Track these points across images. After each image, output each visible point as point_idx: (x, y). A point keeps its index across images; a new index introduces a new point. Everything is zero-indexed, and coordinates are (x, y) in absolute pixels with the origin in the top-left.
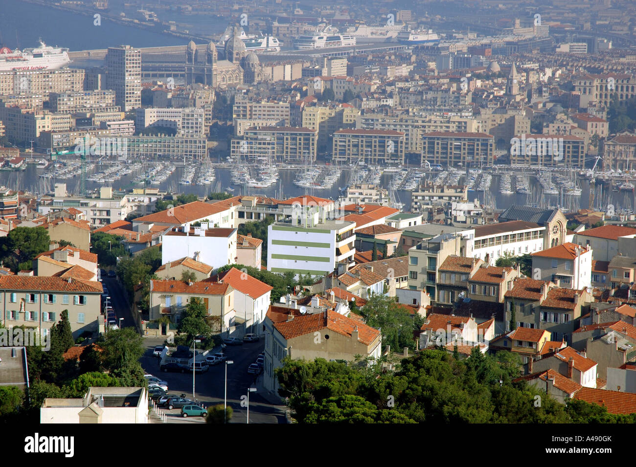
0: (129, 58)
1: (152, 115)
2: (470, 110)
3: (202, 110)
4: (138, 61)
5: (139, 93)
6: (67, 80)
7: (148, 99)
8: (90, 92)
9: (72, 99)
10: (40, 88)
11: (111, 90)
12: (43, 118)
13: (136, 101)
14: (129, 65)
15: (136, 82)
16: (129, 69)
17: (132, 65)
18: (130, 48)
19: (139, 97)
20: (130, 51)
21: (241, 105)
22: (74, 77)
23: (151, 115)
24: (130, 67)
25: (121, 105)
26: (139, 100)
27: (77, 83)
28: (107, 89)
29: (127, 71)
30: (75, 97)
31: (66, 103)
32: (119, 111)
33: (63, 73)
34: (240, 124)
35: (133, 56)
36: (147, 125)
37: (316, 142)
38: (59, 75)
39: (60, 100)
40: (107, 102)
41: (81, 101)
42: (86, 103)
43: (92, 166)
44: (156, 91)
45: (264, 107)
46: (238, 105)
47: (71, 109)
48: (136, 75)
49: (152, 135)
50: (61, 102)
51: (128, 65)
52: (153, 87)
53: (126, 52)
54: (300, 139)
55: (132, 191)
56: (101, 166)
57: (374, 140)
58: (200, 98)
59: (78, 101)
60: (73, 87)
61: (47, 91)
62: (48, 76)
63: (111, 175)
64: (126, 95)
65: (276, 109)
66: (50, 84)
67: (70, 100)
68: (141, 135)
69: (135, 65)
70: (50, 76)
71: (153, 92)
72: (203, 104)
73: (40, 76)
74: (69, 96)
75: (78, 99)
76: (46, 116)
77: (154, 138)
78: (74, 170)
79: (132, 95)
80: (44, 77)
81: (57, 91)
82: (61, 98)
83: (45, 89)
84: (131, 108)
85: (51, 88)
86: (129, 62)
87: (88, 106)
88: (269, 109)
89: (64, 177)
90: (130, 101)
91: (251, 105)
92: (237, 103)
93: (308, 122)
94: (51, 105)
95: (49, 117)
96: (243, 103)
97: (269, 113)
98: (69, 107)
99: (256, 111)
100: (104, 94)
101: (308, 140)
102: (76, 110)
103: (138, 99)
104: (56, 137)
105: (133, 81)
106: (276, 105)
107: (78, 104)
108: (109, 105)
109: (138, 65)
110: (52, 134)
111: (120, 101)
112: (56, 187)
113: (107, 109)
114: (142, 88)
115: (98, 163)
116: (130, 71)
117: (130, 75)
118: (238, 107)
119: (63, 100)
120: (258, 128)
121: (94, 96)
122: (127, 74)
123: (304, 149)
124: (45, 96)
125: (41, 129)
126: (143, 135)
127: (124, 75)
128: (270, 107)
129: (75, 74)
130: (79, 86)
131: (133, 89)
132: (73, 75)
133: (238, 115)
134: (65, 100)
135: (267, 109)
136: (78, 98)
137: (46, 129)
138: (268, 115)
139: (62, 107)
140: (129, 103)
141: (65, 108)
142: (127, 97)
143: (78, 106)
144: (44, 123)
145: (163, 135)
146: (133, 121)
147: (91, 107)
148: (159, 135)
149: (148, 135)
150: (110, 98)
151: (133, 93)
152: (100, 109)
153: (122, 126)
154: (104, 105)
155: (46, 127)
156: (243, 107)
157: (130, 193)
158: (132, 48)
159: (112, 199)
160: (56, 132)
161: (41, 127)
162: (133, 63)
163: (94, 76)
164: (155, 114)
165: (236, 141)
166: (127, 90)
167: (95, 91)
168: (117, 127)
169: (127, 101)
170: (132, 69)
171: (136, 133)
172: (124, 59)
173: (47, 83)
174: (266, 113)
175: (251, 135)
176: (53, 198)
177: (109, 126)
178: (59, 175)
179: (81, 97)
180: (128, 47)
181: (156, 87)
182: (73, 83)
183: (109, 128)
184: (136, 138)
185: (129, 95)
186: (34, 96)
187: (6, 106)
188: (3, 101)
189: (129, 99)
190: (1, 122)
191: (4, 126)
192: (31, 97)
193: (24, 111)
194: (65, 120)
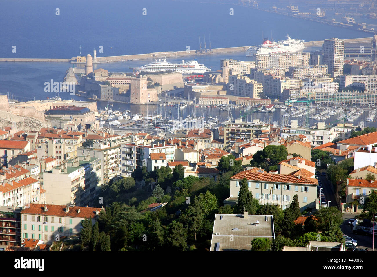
0: (337, 46)
1: (350, 79)
4: (342, 47)
5: (342, 66)
6: (299, 59)
7: (348, 70)
8: (313, 66)
9: (302, 70)
10: (284, 64)
11: (325, 65)
12: (285, 82)
14: (337, 50)
15: (340, 60)
16: (337, 52)
17: (338, 50)
18: (338, 40)
19: (342, 69)
20: (339, 42)
22: (304, 57)
23: (349, 79)
24: (337, 51)
25: (331, 74)
26: (342, 71)
27: (306, 61)
28: (323, 64)
29: (336, 53)
30: (304, 69)
31: (299, 73)
32: (330, 77)
33: (298, 55)
35: (339, 44)
36: (346, 85)
38: (295, 56)
39: (295, 71)
40: (323, 72)
41: (308, 72)
42: (310, 72)
43: (313, 110)
44: (353, 65)
47: (301, 76)
48: (341, 55)
49: (349, 92)
50: (296, 72)
51: (336, 50)
52: (351, 63)
53: (335, 42)
55: (337, 125)
56: (319, 110)
59: (306, 71)
60: (303, 63)
61: (288, 66)
62: (289, 57)
63: (324, 115)
64: (334, 68)
66: (290, 61)
67: (301, 71)
68: (343, 91)
69: (340, 50)
70: (290, 57)
71: (351, 65)
73: (284, 57)
74: (301, 68)
75: (306, 70)
76: (287, 81)
77: (351, 93)
78: (302, 112)
79: (338, 68)
80: (287, 57)
81: (293, 66)
82: (296, 70)
83: (287, 64)
84: (337, 75)
85: (290, 64)
86: (337, 48)
87: (312, 74)
89: (297, 116)
94: (290, 74)
95: (289, 80)
98: (301, 75)
100: (321, 67)
102: (304, 77)
103: (341, 70)
104: (292, 93)
105: (339, 60)
108: (324, 73)
109: (342, 50)
110: (290, 91)
111: (331, 71)
112: (292, 122)
113: (323, 76)
114: (344, 64)
115: (316, 108)
116: (337, 53)
117: (337, 56)
119: (297, 71)
121: (315, 69)
122: (335, 55)
124: (286, 68)
125: (284, 88)
126: (344, 91)
127: (334, 56)
129: (304, 56)
130: (307, 63)
131: (339, 64)
132: (303, 56)
134: (298, 71)
136: (306, 69)
137: (287, 88)
139: (296, 75)
140: (336, 72)
141: (299, 75)
142: (335, 69)
143: (306, 75)
144: (286, 84)
145: (356, 92)
146: (338, 83)
147: (313, 75)
148: (354, 91)
149: (347, 91)
150: (325, 69)
151: (339, 66)
152: (319, 76)
153: (332, 86)
154: (321, 74)
155: (287, 87)
157: (336, 126)
158: (339, 39)
159: (325, 130)
160: (292, 90)
161: (284, 87)
162: (339, 49)
163: (316, 57)
164: (352, 79)
166: (335, 64)
167: (316, 65)
168: (329, 86)
169: (335, 71)
170: (338, 52)
171: (340, 91)
172: (334, 46)
173: (288, 61)
176: (290, 129)
177: (324, 86)
178: (294, 115)
179: (307, 69)
180: (336, 39)
181: (353, 63)
182: (303, 61)
184: (340, 93)
185: (336, 68)
186: (280, 69)
187: (264, 75)
188: (263, 72)
189: (336, 70)
190: (261, 84)
191: (263, 86)
192: (279, 69)
193: (274, 77)
194: (298, 83)
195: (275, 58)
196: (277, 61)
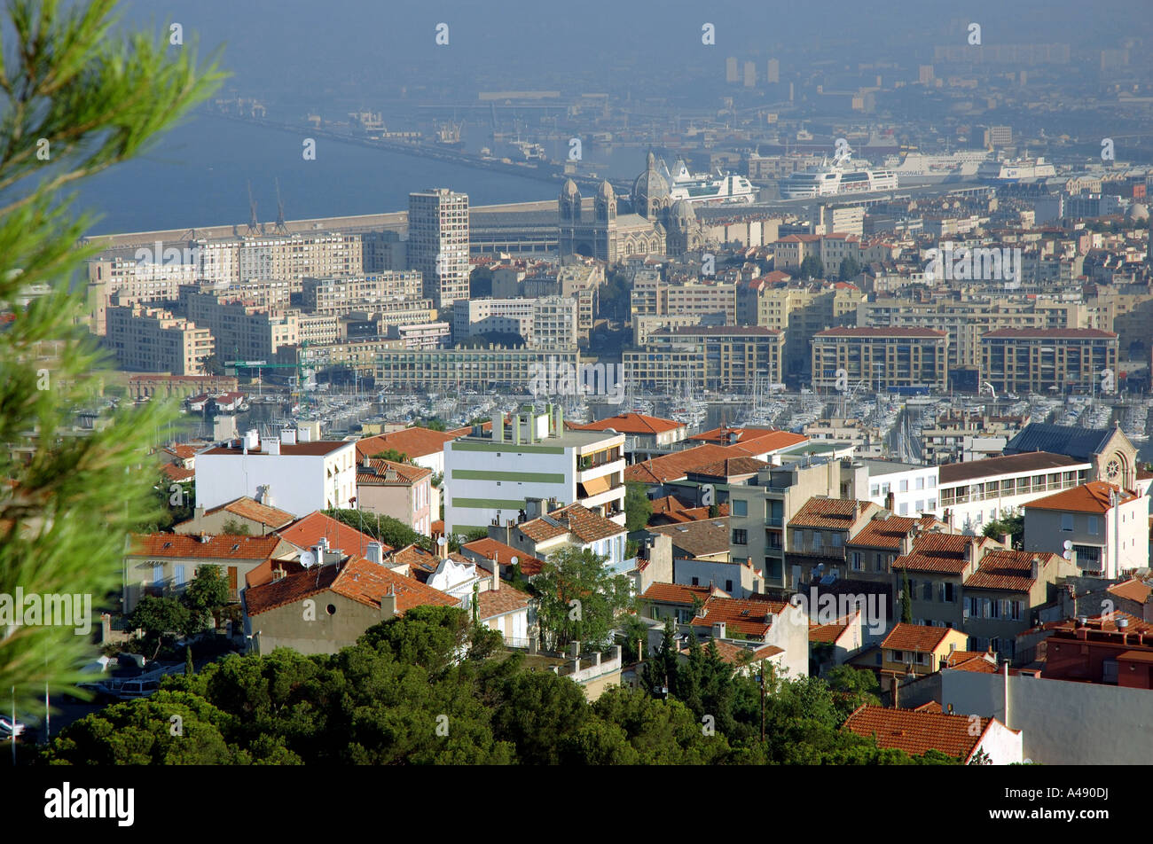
0: (446, 211)
1: (483, 311)
2: (1078, 288)
3: (573, 300)
4: (463, 217)
5: (466, 275)
6: (336, 255)
7: (481, 285)
8: (376, 275)
9: (343, 288)
10: (287, 271)
11: (414, 271)
12: (284, 322)
13: (461, 289)
14: (447, 224)
15: (459, 254)
16: (447, 232)
17: (452, 224)
18: (449, 193)
19: (466, 282)
20: (451, 200)
21: (646, 289)
22: (350, 250)
23: (481, 311)
24: (448, 228)
25: (433, 298)
26: (466, 288)
27: (355, 260)
28: (408, 269)
29: (443, 235)
30: (349, 285)
31: (332, 298)
32: (430, 308)
33: (330, 242)
34: (643, 325)
35: (454, 207)
37: (780, 353)
38: (322, 246)
39: (320, 290)
40: (407, 292)
41: (360, 292)
42: (369, 294)
43: (366, 406)
44: (498, 269)
45: (689, 292)
46: (640, 289)
47: (341, 307)
48: (460, 242)
49: (478, 347)
50: (324, 294)
51: (445, 225)
52: (494, 264)
53: (441, 200)
54: (751, 349)
56: (385, 404)
57: (888, 346)
58: (571, 278)
59: (354, 292)
60: (347, 267)
61: (301, 276)
62: (301, 249)
64: (442, 279)
65: (710, 295)
66: (306, 262)
67: (339, 290)
68: (458, 347)
69: (457, 224)
70: (306, 248)
71: (492, 271)
72: (575, 290)
73: (287, 248)
74: (338, 282)
75: (354, 288)
76: (289, 319)
77: (482, 352)
78: (332, 412)
79: (452, 279)
80: (295, 250)
81: (315, 274)
82: (323, 287)
83: (296, 271)
84: (451, 302)
85: (307, 269)
86: (446, 218)
87: (373, 300)
88: (699, 296)
90: (450, 289)
91: (663, 289)
92: (638, 286)
93: (768, 316)
94: (303, 301)
95: (297, 318)
96: (649, 286)
97: (698, 303)
98: (338, 303)
99: (674, 300)
100: (402, 277)
101: (766, 349)
102: (350, 308)
103: (463, 285)
104: (308, 355)
105: (453, 258)
106: (710, 289)
107: (354, 296)
108: (411, 297)
109: (463, 224)
110: (298, 350)
111: (431, 287)
113: (407, 304)
114: (472, 267)
115: (378, 399)
116: (449, 235)
117: (448, 242)
118: (641, 293)
119: (327, 290)
120: (672, 330)
121: (383, 282)
122: (442, 240)
123: (760, 365)
124: (296, 284)
125: (281, 342)
126: (462, 348)
127: (438, 243)
128: (700, 292)
129: (350, 244)
130: (357, 266)
131: (455, 268)
132: (347, 246)
133: (641, 309)
134: (331, 289)
135: (694, 296)
136: (354, 285)
137: (290, 342)
138: (696, 307)
139: (326, 304)
140: (447, 292)
141: (331, 304)
142: (444, 283)
143: (354, 302)
144: (285, 331)
145: (498, 347)
146: (447, 324)
147: (378, 301)
148: (491, 346)
149: (470, 347)
150: (412, 284)
151: (455, 275)
152: (395, 305)
153: (427, 333)
154: (401, 298)
155: (290, 337)
156: (650, 293)
158: (452, 193)
160: (306, 347)
161: (281, 338)
162: (454, 221)
163: (386, 247)
164: (488, 311)
165: (632, 354)
167: (386, 273)
168: (418, 334)
169: (444, 289)
170: (452, 232)
171: (451, 344)
172: (438, 213)
173: (300, 261)
174: (693, 303)
175: (659, 342)
177: (404, 333)
179: (359, 285)
180: (445, 191)
181: (498, 263)
182: (347, 260)
183: (403, 337)
184: (449, 354)
185: (447, 279)
186: (273, 285)
187: (219, 302)
188: (215, 294)
189: (447, 286)
190: (208, 330)
191: (212, 338)
192: (268, 287)
193: (249, 310)
194: (328, 326)
195: (259, 254)
196: (265, 260)
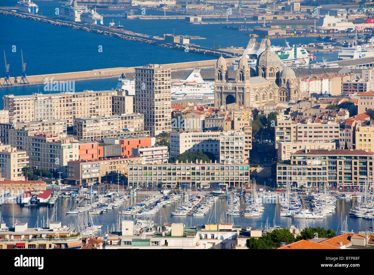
0: (158, 78)
1: (188, 139)
3: (242, 133)
5: (169, 116)
8: (117, 116)
9: (98, 125)
11: (139, 114)
12: (70, 147)
13: (166, 124)
16: (159, 90)
17: (162, 86)
18: (159, 67)
19: (169, 120)
21: (284, 126)
22: (99, 101)
23: (186, 139)
24: (160, 88)
25: (150, 130)
26: (169, 124)
27: (103, 107)
32: (149, 136)
34: (284, 147)
35: (163, 75)
36: (182, 150)
39: (85, 126)
40: (135, 126)
44: (187, 112)
45: (310, 128)
46: (281, 126)
47: (97, 136)
49: (189, 162)
51: (157, 86)
52: (184, 109)
53: (155, 71)
54: (356, 163)
55: (204, 227)
58: (238, 119)
62: (71, 100)
64: (156, 119)
65: (323, 130)
66: (74, 108)
67: (96, 126)
68: (177, 162)
70: (73, 100)
71: (184, 114)
72: (242, 127)
73: (62, 100)
74: (95, 121)
76: (74, 145)
77: (192, 165)
79: (161, 118)
80: (67, 101)
81: (81, 116)
82: (86, 124)
83: (68, 114)
84: (161, 132)
85: (74, 113)
86: (158, 82)
88: (316, 130)
91: (295, 125)
92: (280, 124)
93: (363, 143)
94: (76, 131)
95: (77, 144)
96: (286, 124)
97: (316, 134)
98: (95, 134)
99: (301, 132)
100: (133, 118)
101: (365, 163)
102: (102, 137)
103: (168, 122)
104: (85, 167)
106: (324, 126)
107: (105, 130)
108: (138, 130)
109: (168, 85)
110: (81, 164)
111: (149, 125)
113: (136, 134)
114: (172, 110)
118: (281, 128)
119: (89, 126)
121: (121, 121)
125: (69, 159)
126: (180, 162)
128: (317, 128)
130: (105, 111)
131: (163, 112)
132: (97, 99)
133: (281, 138)
134: (91, 126)
135: (313, 130)
136: (104, 123)
137: (74, 159)
138: (315, 136)
139: (88, 134)
140: (158, 127)
141: (91, 134)
142: (157, 121)
143: (105, 132)
144: (71, 152)
145: (201, 162)
146: (166, 147)
147: (118, 132)
148: (197, 161)
149: (185, 162)
150: (138, 122)
151: (163, 116)
152: (129, 135)
153: (155, 153)
154: (132, 130)
155: (74, 156)
156: (287, 128)
157: (202, 229)
158: (161, 66)
159: (185, 237)
160: (85, 161)
161: (68, 156)
162: (163, 84)
163: (121, 99)
164: (191, 139)
165: (282, 166)
166: (157, 113)
167: (122, 115)
168: (150, 153)
169: (157, 125)
170: (162, 90)
171: (172, 160)
172: (153, 79)
173: (69, 107)
174: (313, 134)
175: (299, 158)
176: (121, 237)
177: (141, 153)
180: (157, 66)
181: (187, 108)
182: (97, 107)
183: (141, 155)
184: (172, 165)
185: (158, 119)
186: (57, 123)
187: (29, 135)
188: (26, 129)
189: (159, 123)
190: (25, 152)
191: (28, 157)
192: (54, 124)
193: (49, 140)
195: (46, 104)
196: (49, 108)
